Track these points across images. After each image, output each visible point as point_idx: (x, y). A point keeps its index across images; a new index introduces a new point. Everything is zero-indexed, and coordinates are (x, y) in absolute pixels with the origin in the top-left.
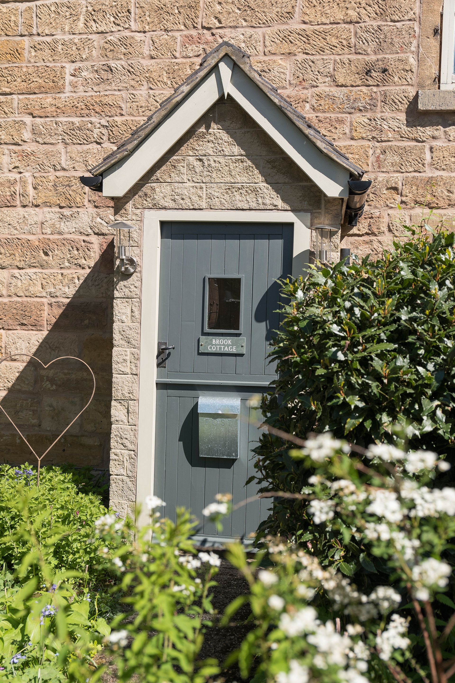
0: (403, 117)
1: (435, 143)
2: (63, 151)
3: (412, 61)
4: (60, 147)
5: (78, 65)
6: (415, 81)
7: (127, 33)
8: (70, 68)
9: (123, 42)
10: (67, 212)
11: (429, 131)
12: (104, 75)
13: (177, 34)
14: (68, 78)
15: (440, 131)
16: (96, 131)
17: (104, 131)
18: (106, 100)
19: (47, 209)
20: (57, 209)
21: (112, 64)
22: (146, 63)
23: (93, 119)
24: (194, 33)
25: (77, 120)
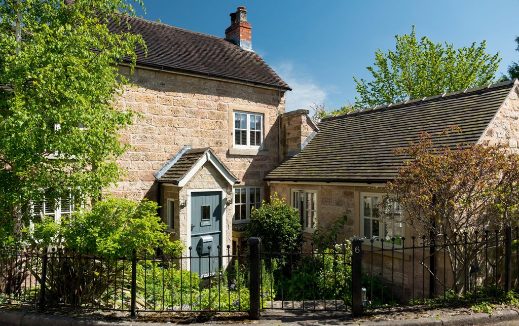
0: (225, 155)
1: (233, 162)
2: (130, 163)
3: (227, 141)
4: (129, 161)
5: (134, 135)
6: (228, 146)
7: (151, 126)
8: (132, 136)
9: (150, 129)
10: (132, 183)
11: (231, 159)
12: (144, 139)
13: (166, 128)
14: (132, 139)
15: (233, 159)
16: (142, 157)
17: (144, 157)
18: (144, 147)
19: (125, 182)
20: (129, 182)
21: (146, 135)
22: (157, 136)
23: (141, 153)
24: (171, 128)
25: (135, 153)
